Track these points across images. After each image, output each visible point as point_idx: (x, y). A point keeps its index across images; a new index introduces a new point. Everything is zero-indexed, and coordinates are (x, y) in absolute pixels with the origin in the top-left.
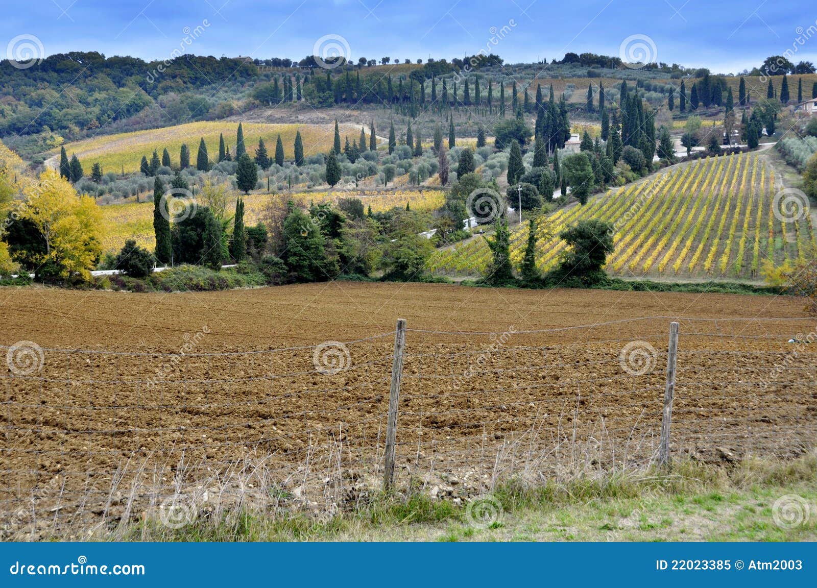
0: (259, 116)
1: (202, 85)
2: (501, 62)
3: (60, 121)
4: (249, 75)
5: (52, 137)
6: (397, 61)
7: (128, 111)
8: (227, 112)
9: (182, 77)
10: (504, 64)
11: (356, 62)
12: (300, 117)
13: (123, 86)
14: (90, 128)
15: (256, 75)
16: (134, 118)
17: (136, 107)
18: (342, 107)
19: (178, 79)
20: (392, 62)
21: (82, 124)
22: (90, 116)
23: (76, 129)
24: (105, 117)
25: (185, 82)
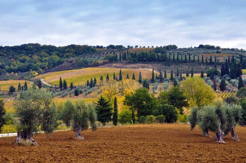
0: (111, 66)
1: (79, 55)
2: (177, 47)
3: (35, 67)
4: (94, 51)
5: (34, 73)
6: (141, 47)
7: (58, 64)
8: (96, 64)
9: (72, 52)
10: (178, 48)
11: (126, 47)
12: (127, 66)
13: (51, 55)
14: (46, 70)
15: (96, 51)
16: (60, 66)
17: (60, 63)
18: (141, 63)
19: (70, 53)
20: (139, 47)
21: (43, 68)
22: (45, 66)
23: (42, 70)
24: (50, 66)
25: (73, 54)
